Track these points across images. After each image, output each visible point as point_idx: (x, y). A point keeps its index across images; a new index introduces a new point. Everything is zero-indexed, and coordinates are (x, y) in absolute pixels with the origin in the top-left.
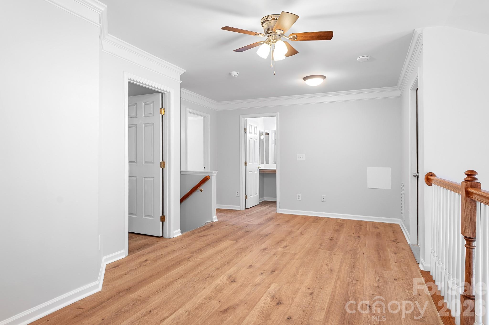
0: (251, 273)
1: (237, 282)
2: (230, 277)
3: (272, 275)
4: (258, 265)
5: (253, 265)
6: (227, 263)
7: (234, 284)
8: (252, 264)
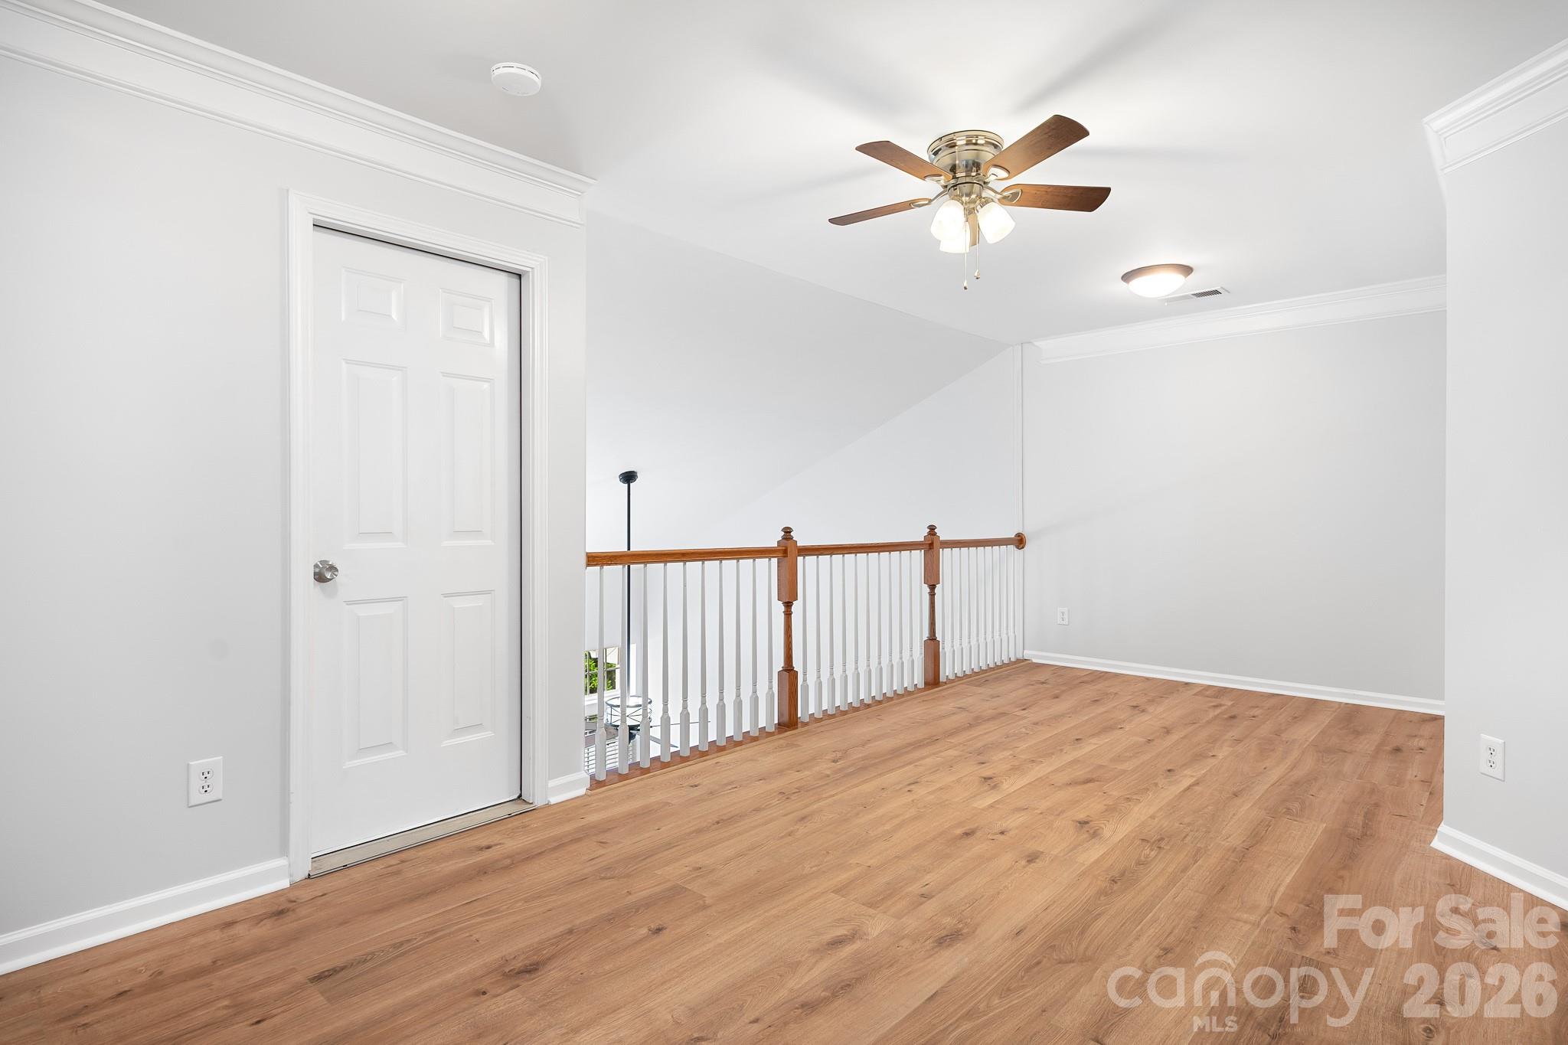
0: (1035, 837)
1: (1073, 821)
2: (1095, 834)
3: (976, 825)
4: (1005, 860)
5: (1023, 863)
6: (1119, 883)
7: (1082, 816)
8: (1024, 867)
